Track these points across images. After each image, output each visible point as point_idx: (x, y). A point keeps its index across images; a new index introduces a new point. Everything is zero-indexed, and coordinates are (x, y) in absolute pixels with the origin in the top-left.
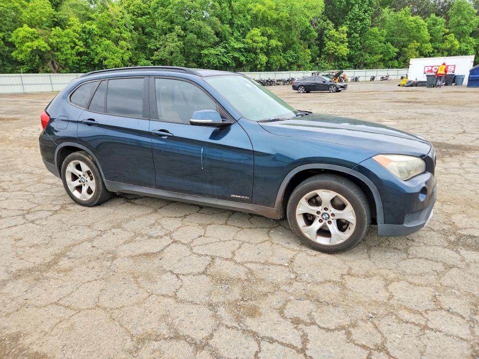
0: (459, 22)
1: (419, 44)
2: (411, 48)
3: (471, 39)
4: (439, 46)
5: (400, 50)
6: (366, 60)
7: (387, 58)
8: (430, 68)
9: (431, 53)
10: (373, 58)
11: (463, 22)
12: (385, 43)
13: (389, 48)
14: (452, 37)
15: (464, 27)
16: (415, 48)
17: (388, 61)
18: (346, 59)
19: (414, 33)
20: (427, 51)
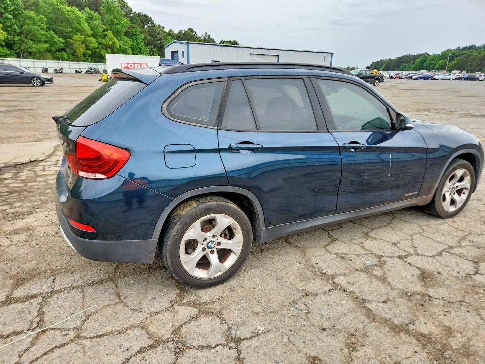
0: (112, 21)
1: (83, 37)
2: (76, 41)
3: (127, 39)
4: (102, 42)
5: (66, 41)
6: (30, 48)
7: (53, 49)
8: (126, 65)
9: (96, 48)
10: (38, 46)
11: (115, 21)
12: (47, 31)
13: (53, 37)
14: (110, 34)
15: (118, 26)
16: (80, 41)
17: (56, 52)
18: (3, 44)
19: (75, 25)
20: (93, 45)
